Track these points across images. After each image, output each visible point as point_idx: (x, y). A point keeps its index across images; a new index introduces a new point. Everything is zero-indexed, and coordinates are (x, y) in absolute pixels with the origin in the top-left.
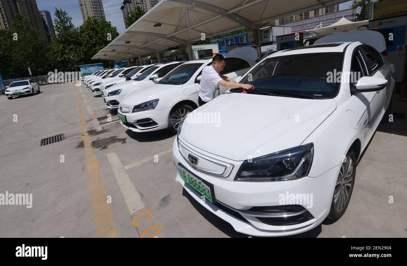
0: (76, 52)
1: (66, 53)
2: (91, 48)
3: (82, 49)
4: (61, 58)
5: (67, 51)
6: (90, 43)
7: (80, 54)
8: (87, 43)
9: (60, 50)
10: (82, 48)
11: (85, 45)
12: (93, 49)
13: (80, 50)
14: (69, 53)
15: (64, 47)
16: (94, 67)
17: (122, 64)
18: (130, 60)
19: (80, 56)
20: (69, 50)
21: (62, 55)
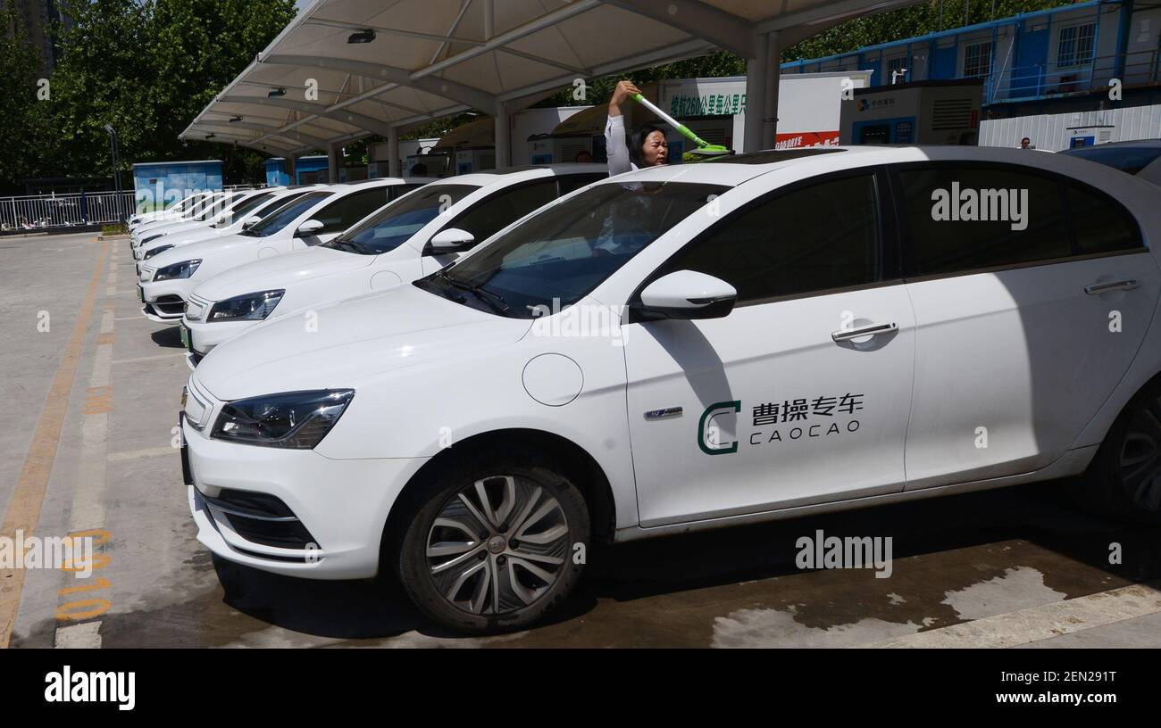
0: (129, 104)
1: (95, 110)
2: (186, 91)
3: (154, 97)
4: (74, 132)
5: (97, 102)
6: (186, 69)
7: (145, 115)
8: (175, 69)
9: (75, 98)
10: (151, 92)
11: (167, 77)
12: (194, 97)
13: (144, 100)
14: (105, 109)
15: (90, 84)
16: (185, 176)
17: (298, 171)
18: (338, 154)
19: (142, 126)
20: (106, 98)
21: (81, 116)
